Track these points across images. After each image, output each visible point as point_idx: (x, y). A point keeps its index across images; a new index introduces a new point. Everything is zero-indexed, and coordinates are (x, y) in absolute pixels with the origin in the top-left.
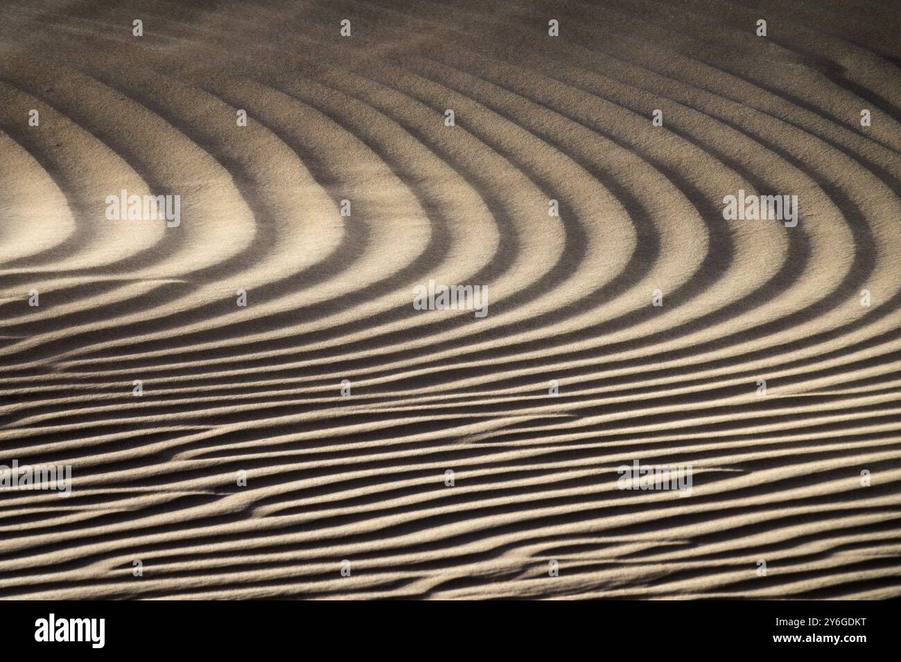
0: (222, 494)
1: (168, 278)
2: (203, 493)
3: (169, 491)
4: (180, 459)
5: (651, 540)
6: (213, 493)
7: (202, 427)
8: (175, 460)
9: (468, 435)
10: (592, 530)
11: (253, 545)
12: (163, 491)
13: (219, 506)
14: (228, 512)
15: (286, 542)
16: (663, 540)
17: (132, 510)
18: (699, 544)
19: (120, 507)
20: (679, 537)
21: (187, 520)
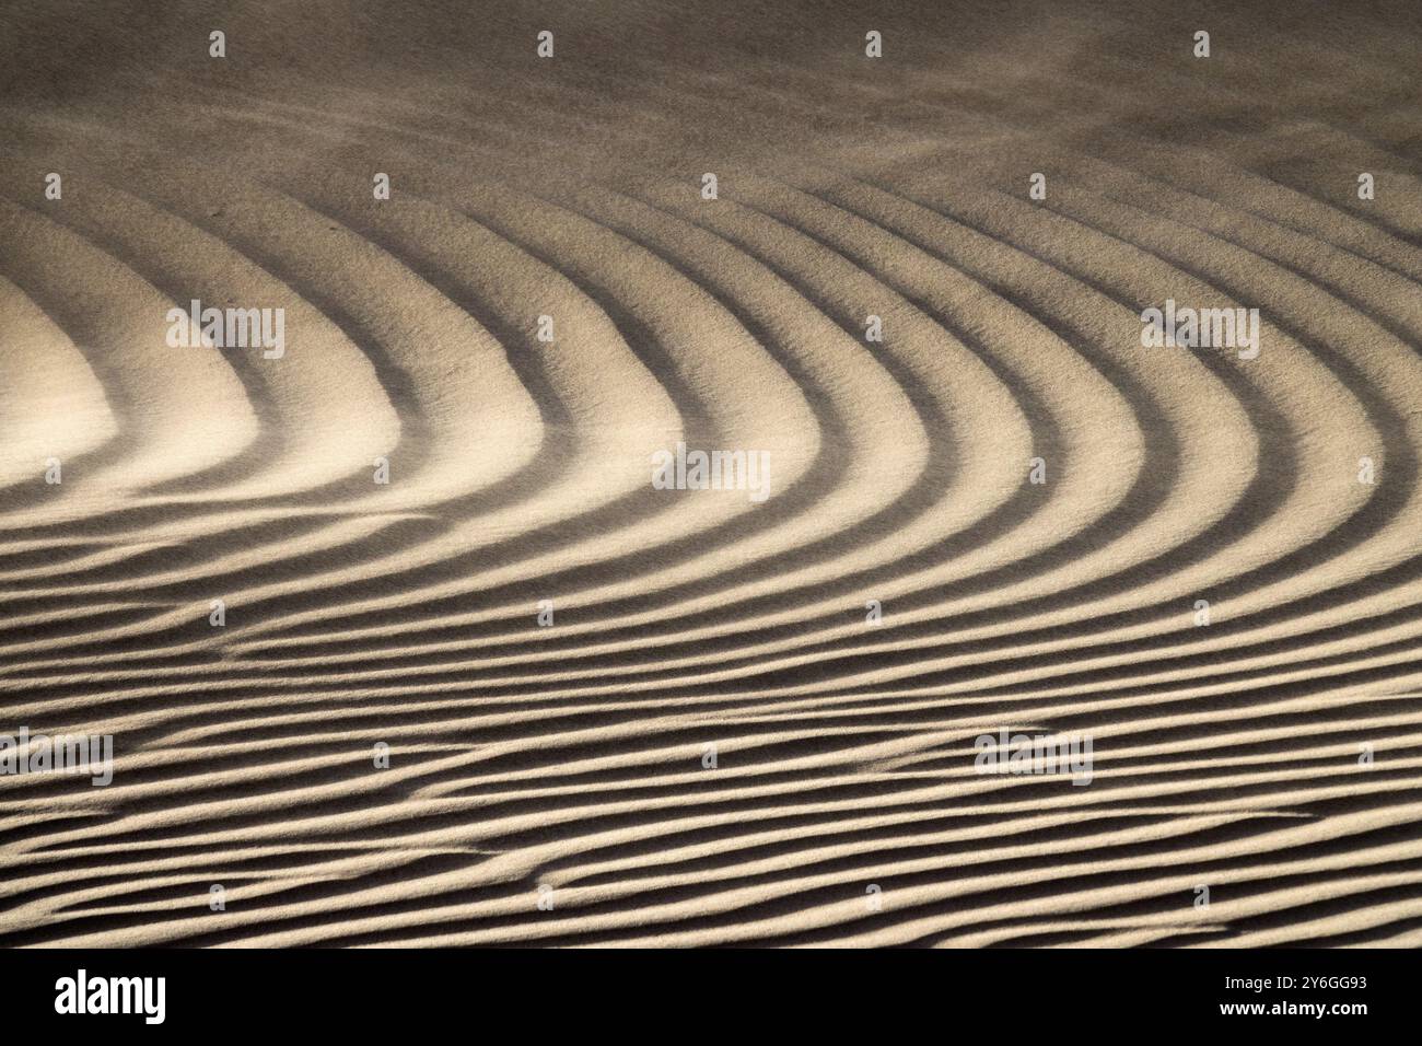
0: (489, 852)
1: (403, 511)
2: (459, 850)
3: (407, 847)
4: (423, 797)
5: (1165, 926)
6: (474, 851)
7: (460, 746)
8: (415, 799)
9: (879, 760)
10: (1073, 910)
11: (539, 933)
12: (396, 848)
13: (486, 871)
14: (497, 882)
15: (590, 929)
16: (1185, 925)
17: (346, 877)
18: (1243, 932)
19: (327, 874)
20: (1210, 921)
21: (434, 893)
